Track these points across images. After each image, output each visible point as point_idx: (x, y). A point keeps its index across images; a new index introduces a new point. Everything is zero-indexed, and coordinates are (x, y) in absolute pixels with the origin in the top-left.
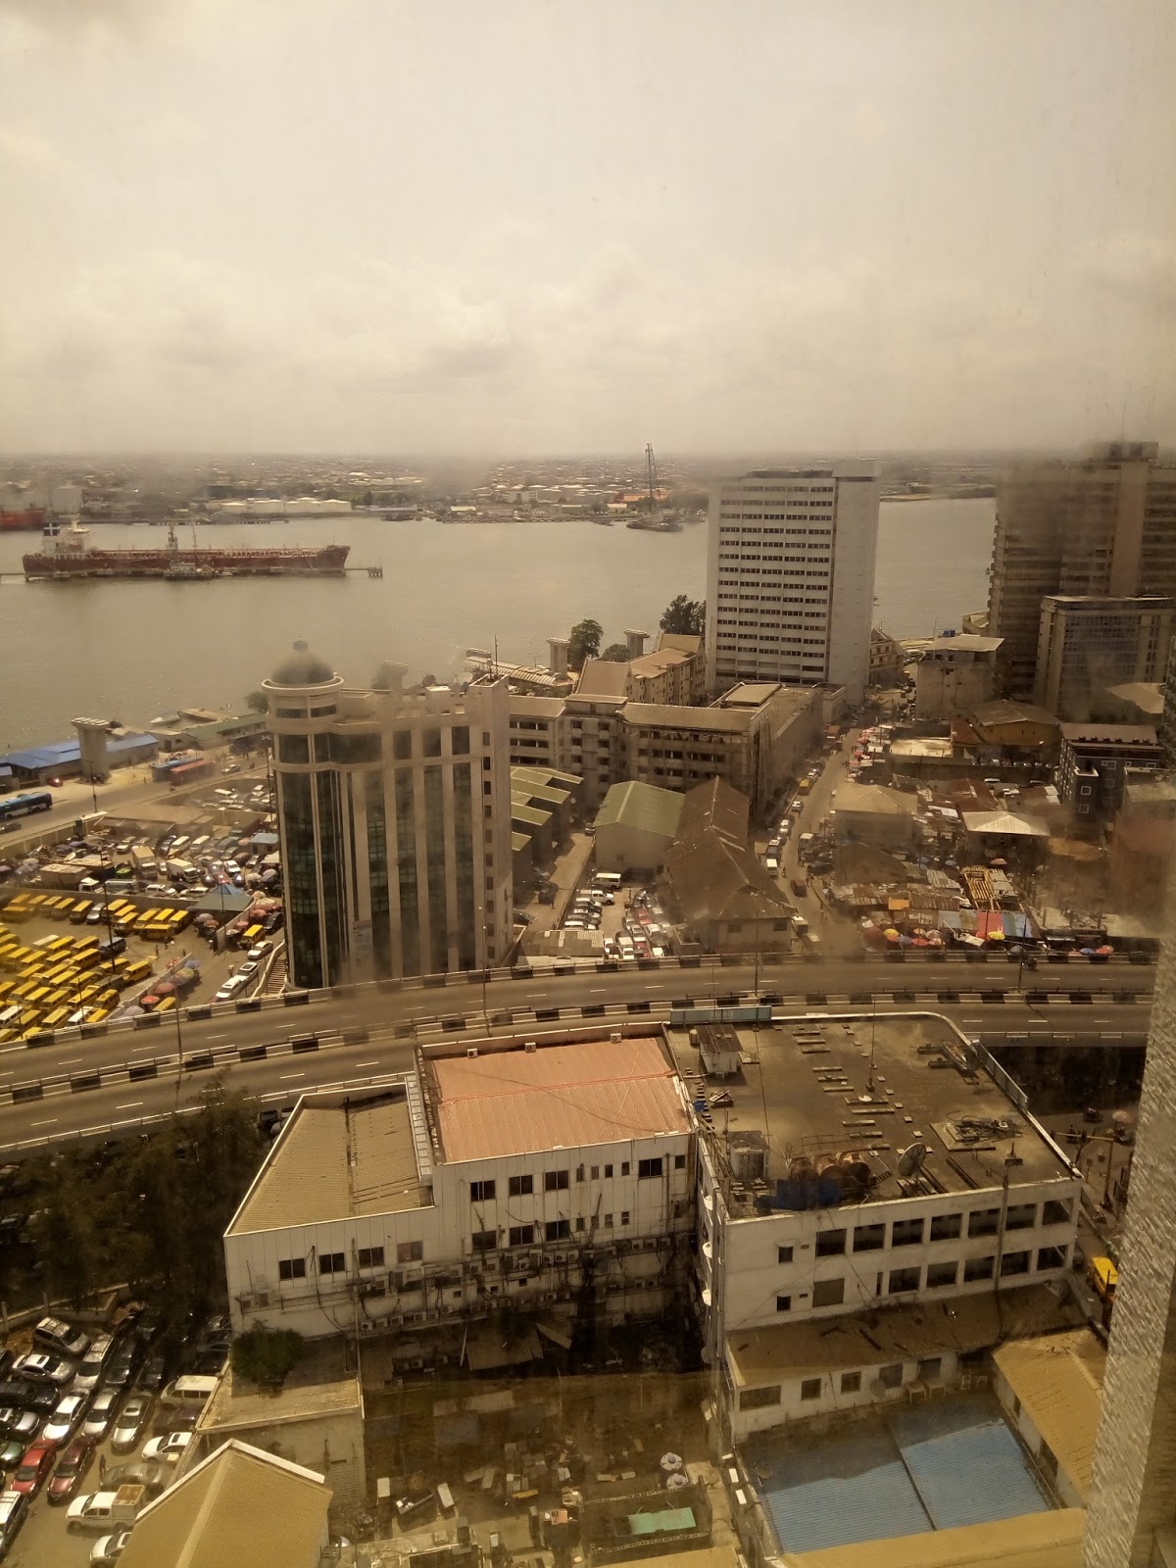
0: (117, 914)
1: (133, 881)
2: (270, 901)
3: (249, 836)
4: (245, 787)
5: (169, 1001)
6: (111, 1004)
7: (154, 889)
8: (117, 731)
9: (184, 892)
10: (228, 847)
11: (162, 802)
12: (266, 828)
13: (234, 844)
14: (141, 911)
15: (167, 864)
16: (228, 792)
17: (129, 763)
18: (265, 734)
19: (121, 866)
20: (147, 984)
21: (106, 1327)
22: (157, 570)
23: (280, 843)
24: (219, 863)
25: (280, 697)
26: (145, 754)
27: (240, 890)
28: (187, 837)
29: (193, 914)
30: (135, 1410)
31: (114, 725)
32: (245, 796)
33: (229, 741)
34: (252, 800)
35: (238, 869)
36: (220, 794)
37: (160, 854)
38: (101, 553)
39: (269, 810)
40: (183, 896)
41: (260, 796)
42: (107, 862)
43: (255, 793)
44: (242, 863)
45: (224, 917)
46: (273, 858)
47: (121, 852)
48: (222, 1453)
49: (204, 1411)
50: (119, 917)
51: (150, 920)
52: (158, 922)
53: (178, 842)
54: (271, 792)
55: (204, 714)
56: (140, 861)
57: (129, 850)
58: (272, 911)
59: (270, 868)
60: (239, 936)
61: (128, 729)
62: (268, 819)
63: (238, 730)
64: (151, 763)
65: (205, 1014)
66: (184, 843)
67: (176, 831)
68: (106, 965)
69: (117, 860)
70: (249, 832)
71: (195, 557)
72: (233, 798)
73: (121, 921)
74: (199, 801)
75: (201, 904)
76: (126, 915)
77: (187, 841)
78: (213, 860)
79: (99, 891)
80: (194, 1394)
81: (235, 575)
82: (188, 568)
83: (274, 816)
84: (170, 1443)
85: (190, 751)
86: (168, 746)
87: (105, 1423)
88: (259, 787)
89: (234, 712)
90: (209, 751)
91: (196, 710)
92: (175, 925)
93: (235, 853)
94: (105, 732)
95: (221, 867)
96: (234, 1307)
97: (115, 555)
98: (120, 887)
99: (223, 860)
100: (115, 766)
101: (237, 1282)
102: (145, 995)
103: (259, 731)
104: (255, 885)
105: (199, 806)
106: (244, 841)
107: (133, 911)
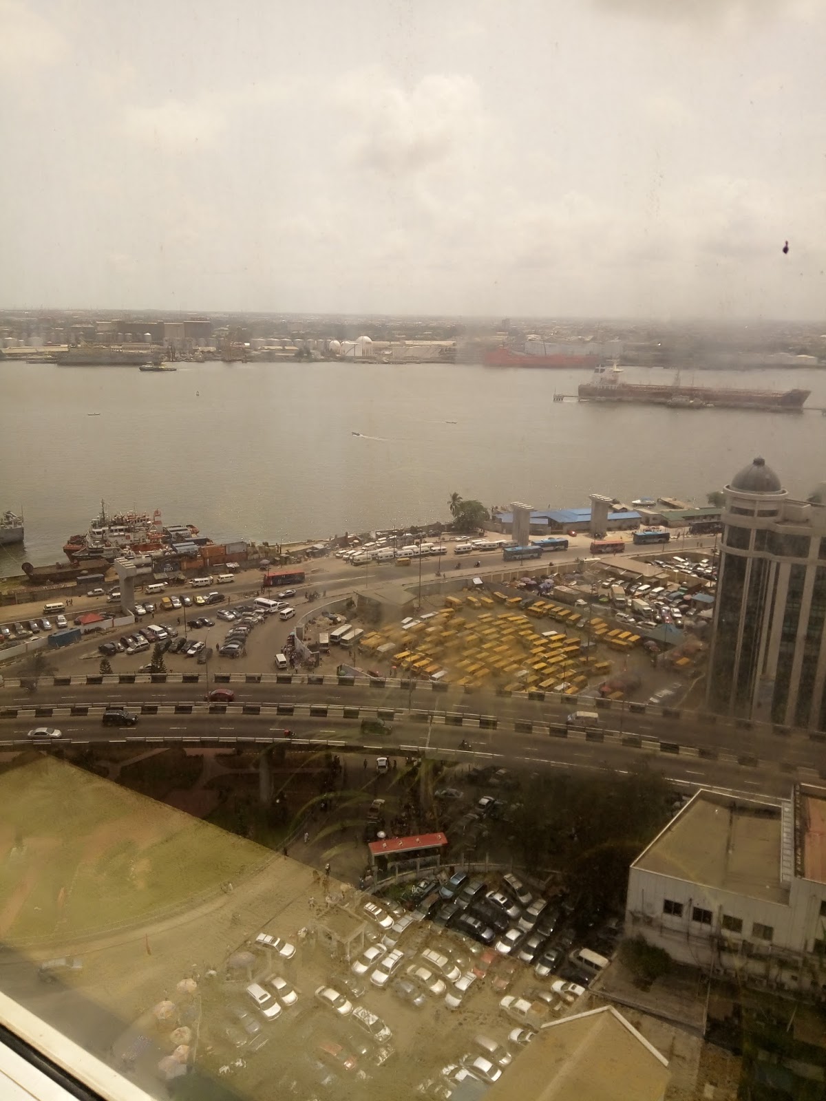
0: (595, 627)
1: (609, 608)
2: (700, 644)
3: (692, 594)
4: (695, 558)
5: (618, 694)
6: (582, 685)
7: (621, 616)
8: (616, 506)
9: (640, 623)
10: (675, 598)
11: (637, 559)
12: (706, 590)
13: (680, 597)
14: (610, 629)
15: (633, 601)
16: (682, 560)
17: (620, 529)
18: (717, 523)
19: (603, 596)
20: (605, 679)
21: (544, 894)
22: (662, 399)
23: (714, 603)
24: (667, 608)
25: (735, 498)
26: (630, 525)
27: (679, 631)
28: (648, 586)
29: (644, 639)
30: (552, 957)
31: (615, 502)
32: (695, 565)
33: (690, 525)
34: (699, 569)
35: (680, 615)
36: (676, 560)
37: (628, 593)
38: (629, 387)
39: (709, 577)
40: (639, 625)
41: (705, 566)
42: (594, 592)
43: (701, 564)
44: (683, 612)
45: (665, 646)
46: (707, 613)
47: (604, 587)
48: (603, 1012)
49: (596, 978)
50: (596, 630)
51: (616, 636)
52: (620, 639)
53: (642, 588)
54: (714, 565)
55: (676, 503)
56: (615, 596)
57: (609, 587)
58: (699, 650)
59: (703, 619)
60: (672, 663)
61: (624, 506)
62: (708, 585)
63: (698, 517)
64: (634, 531)
65: (641, 710)
66: (646, 590)
67: (643, 580)
68: (583, 659)
69: (601, 591)
70: (692, 591)
71: (692, 393)
72: (685, 564)
73: (596, 633)
74: (661, 563)
75: (650, 634)
76: (600, 629)
77: (648, 588)
78: (663, 605)
79: (587, 609)
80: (590, 963)
81: (715, 406)
82: (684, 400)
83: (714, 583)
84: (570, 989)
85: (662, 527)
86: (647, 521)
87: (532, 957)
88: (705, 561)
89: (696, 505)
90: (674, 529)
91: (671, 499)
92: (631, 644)
93: (680, 604)
94: (608, 506)
95: (668, 611)
96: (628, 917)
97: (637, 388)
98: (600, 610)
99: (670, 607)
100: (610, 529)
101: (634, 902)
102: (604, 685)
103: (713, 520)
104: (690, 628)
105: (660, 566)
106: (688, 597)
107: (605, 628)
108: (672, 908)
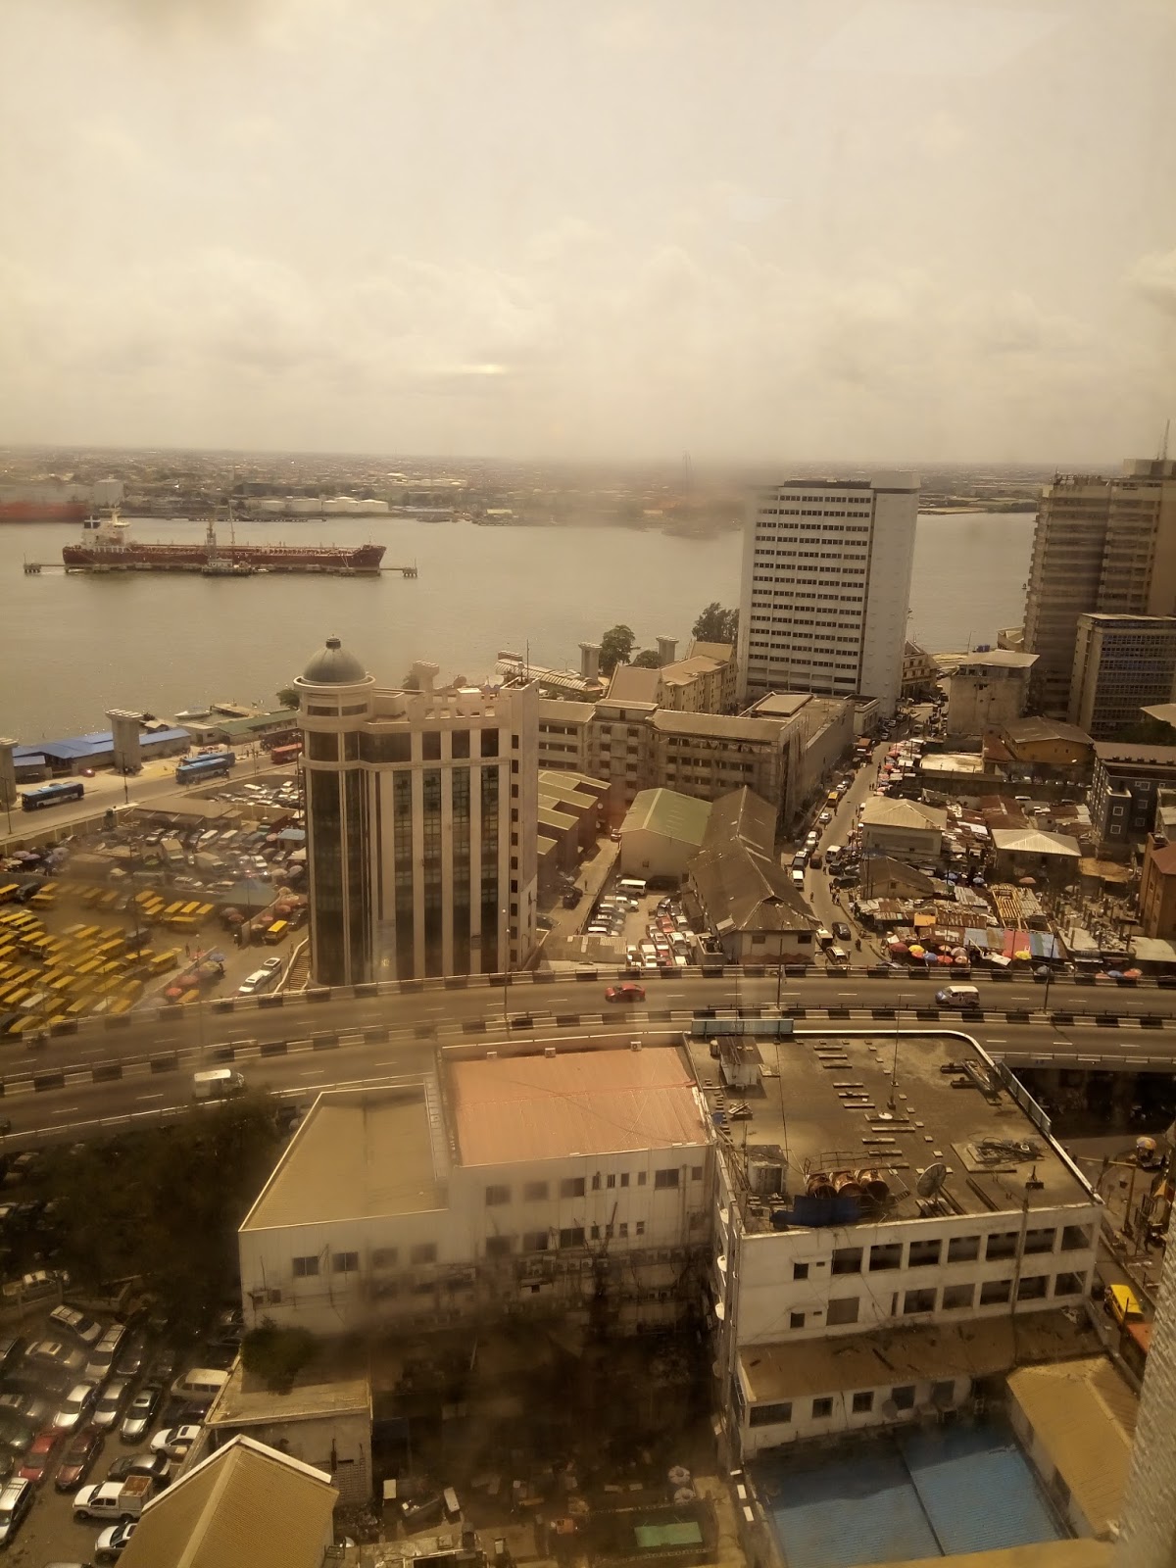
0: (145, 905)
1: (161, 874)
2: (295, 898)
3: (277, 832)
4: (275, 783)
5: (192, 993)
6: (136, 995)
7: (182, 882)
8: (150, 724)
9: (211, 885)
10: (256, 841)
11: (193, 796)
12: (294, 823)
13: (262, 839)
14: (167, 903)
15: (196, 858)
16: (258, 788)
17: (161, 756)
18: (297, 730)
19: (150, 858)
20: (171, 976)
21: (119, 1317)
22: (195, 565)
23: (307, 838)
24: (246, 857)
25: (312, 694)
26: (177, 748)
27: (267, 886)
28: (215, 832)
29: (220, 907)
30: (145, 1401)
31: (148, 718)
32: (275, 791)
33: (260, 737)
34: (281, 796)
35: (265, 864)
36: (250, 789)
37: (188, 846)
38: (140, 547)
39: (296, 806)
40: (209, 889)
41: (289, 792)
42: (136, 854)
43: (283, 790)
44: (269, 859)
45: (249, 912)
46: (300, 854)
47: (150, 844)
48: (230, 1448)
49: (214, 1405)
50: (146, 909)
51: (177, 913)
52: (184, 914)
53: (206, 836)
54: (300, 789)
55: (237, 710)
56: (169, 854)
57: (158, 842)
58: (297, 907)
59: (296, 864)
60: (265, 931)
61: (161, 722)
62: (296, 816)
63: (270, 726)
64: (182, 757)
65: (226, 1008)
66: (212, 837)
67: (206, 824)
68: (132, 956)
69: (148, 852)
70: (276, 827)
71: (235, 554)
72: (262, 794)
73: (149, 913)
74: (228, 796)
75: (230, 898)
76: (152, 907)
77: (215, 835)
78: (240, 855)
79: (128, 881)
80: (204, 1387)
81: (271, 571)
82: (225, 564)
83: (302, 812)
84: (179, 1436)
85: (222, 746)
86: (199, 739)
87: (113, 1414)
88: (288, 784)
89: (266, 708)
90: (240, 746)
91: (229, 705)
92: (201, 919)
93: (263, 848)
94: (139, 725)
95: (249, 861)
96: (247, 1302)
97: (154, 549)
98: (148, 879)
99: (250, 855)
100: (146, 759)
101: (251, 1278)
102: (170, 986)
103: (290, 728)
104: (281, 881)
105: (228, 800)
106: (272, 837)
107: (160, 903)
108: (305, 1266)
